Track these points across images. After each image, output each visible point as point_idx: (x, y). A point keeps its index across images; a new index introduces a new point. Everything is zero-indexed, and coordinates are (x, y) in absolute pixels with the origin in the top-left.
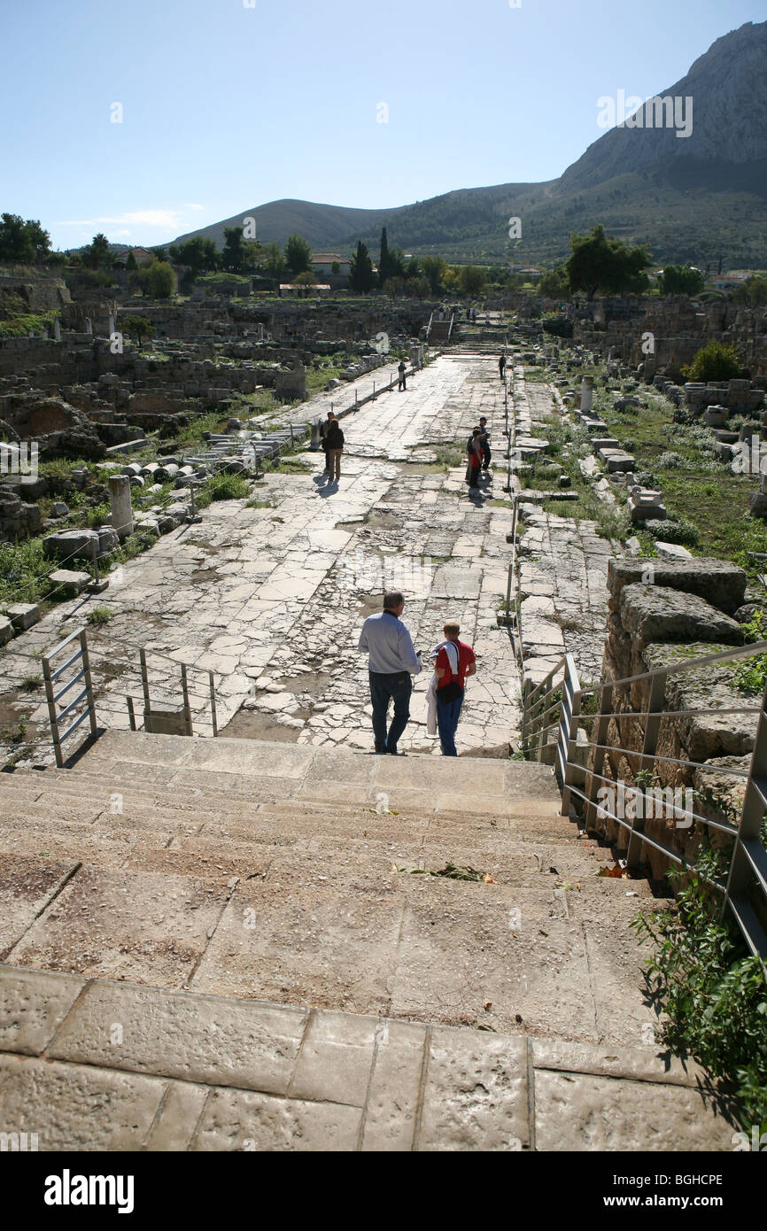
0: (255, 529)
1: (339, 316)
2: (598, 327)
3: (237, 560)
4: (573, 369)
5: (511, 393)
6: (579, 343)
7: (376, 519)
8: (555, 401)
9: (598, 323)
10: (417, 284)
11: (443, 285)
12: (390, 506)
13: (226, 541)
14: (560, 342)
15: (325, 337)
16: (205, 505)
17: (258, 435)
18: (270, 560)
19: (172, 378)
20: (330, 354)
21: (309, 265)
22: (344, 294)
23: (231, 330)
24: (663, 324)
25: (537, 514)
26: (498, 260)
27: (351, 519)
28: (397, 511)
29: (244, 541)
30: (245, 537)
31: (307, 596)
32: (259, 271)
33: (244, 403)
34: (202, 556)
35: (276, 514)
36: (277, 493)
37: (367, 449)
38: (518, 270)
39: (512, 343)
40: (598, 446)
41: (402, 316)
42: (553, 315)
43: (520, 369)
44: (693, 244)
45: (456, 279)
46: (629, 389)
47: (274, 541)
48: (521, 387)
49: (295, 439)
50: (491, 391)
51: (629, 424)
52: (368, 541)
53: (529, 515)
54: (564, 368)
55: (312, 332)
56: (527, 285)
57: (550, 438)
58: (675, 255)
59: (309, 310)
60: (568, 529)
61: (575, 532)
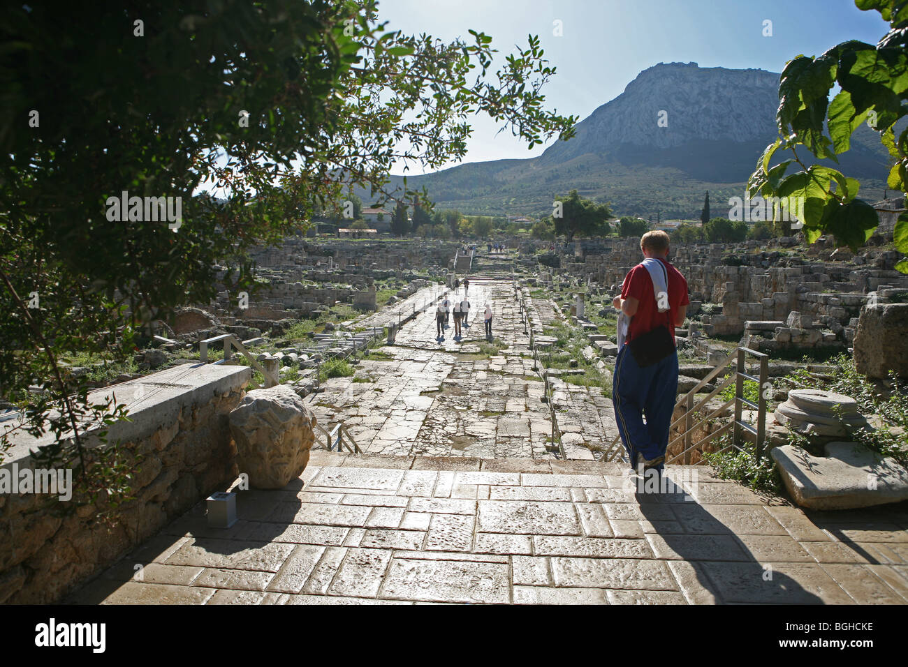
0: (364, 396)
1: (387, 252)
2: (578, 260)
3: (357, 416)
4: (564, 289)
5: (524, 307)
6: (565, 271)
7: (447, 390)
8: (555, 311)
9: (578, 257)
10: (442, 229)
11: (460, 230)
12: (455, 381)
13: (346, 404)
14: (552, 270)
15: (378, 267)
16: (324, 381)
17: (349, 334)
18: (380, 415)
19: (272, 295)
20: (383, 279)
21: (360, 215)
22: (386, 236)
23: (307, 261)
24: (626, 257)
25: (559, 384)
26: (498, 212)
27: (430, 389)
28: (461, 384)
29: (359, 404)
30: (358, 401)
31: (413, 437)
32: (323, 219)
33: (331, 313)
34: (332, 413)
35: (376, 386)
36: (373, 373)
37: (429, 344)
38: (513, 220)
39: (517, 271)
40: (593, 340)
41: (434, 252)
42: (545, 252)
43: (526, 289)
44: (638, 202)
45: (470, 226)
46: (607, 302)
47: (379, 404)
48: (529, 303)
49: (376, 337)
50: (508, 305)
51: (611, 325)
52: (445, 403)
53: (553, 384)
54: (558, 288)
55: (369, 263)
56: (522, 230)
57: (558, 336)
58: (626, 209)
59: (365, 248)
60: (582, 393)
61: (588, 394)
